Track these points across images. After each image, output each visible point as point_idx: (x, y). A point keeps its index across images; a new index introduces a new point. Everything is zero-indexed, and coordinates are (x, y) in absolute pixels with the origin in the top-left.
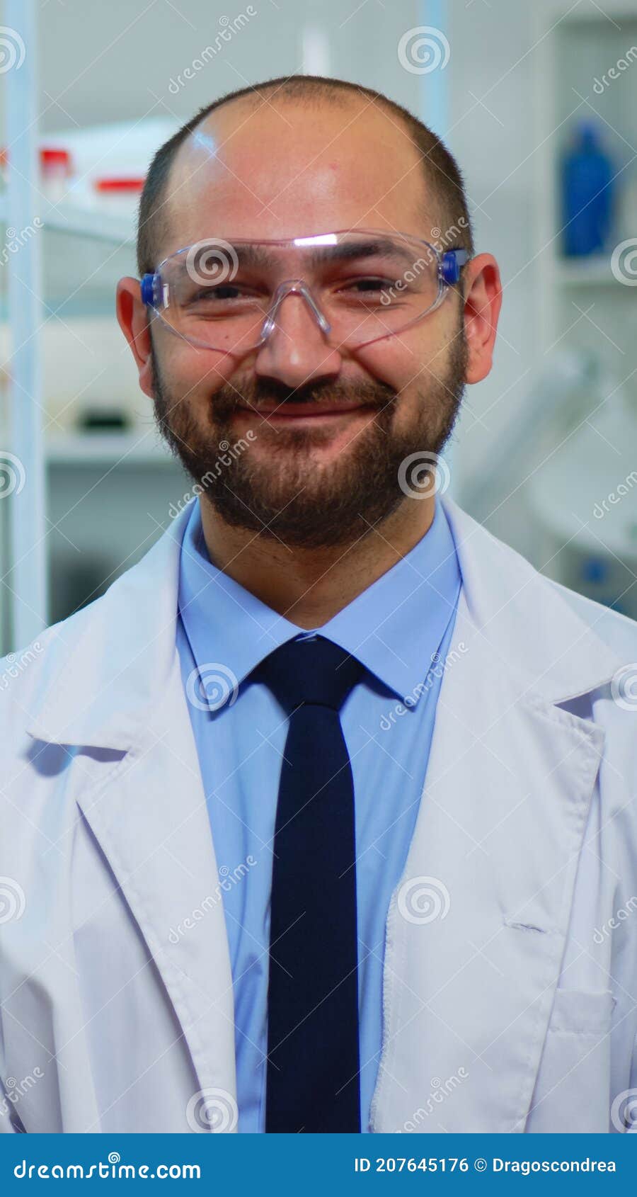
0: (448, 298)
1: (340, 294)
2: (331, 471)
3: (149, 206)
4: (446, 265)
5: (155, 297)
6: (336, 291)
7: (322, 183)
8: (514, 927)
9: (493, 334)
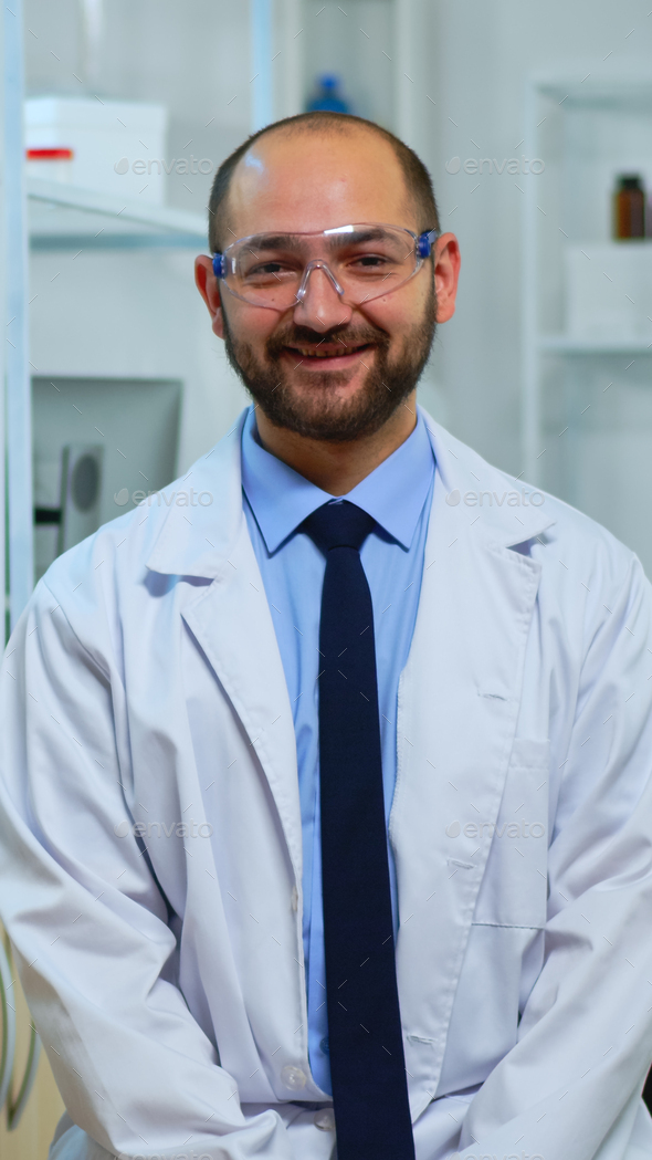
0: (423, 266)
1: (350, 268)
2: (350, 403)
3: (217, 206)
4: (421, 245)
5: (223, 271)
6: (347, 266)
7: (336, 191)
8: (485, 696)
9: (455, 287)
